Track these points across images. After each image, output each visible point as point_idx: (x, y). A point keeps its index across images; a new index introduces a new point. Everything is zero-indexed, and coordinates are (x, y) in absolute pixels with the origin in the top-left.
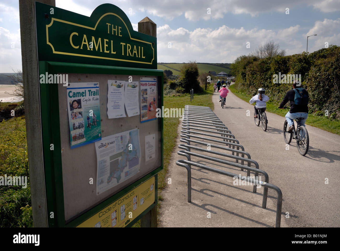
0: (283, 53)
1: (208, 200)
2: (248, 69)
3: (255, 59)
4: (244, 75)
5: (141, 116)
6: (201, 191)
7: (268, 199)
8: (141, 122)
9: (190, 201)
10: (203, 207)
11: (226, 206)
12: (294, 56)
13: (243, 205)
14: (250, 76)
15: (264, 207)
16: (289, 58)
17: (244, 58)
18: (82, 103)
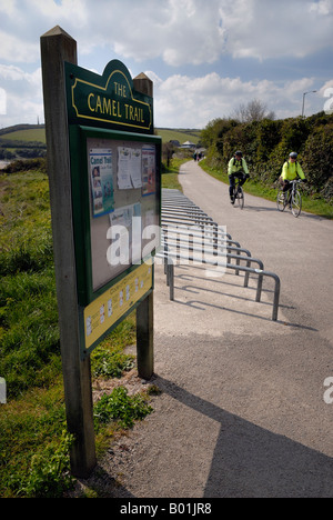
0: (272, 115)
1: (193, 297)
2: (225, 137)
3: (234, 124)
4: (220, 146)
5: (143, 189)
6: (184, 288)
7: (262, 293)
8: (143, 195)
9: (172, 299)
10: (189, 304)
11: (215, 302)
12: (286, 120)
13: (234, 299)
14: (229, 148)
15: (258, 300)
16: (280, 123)
17: (219, 122)
18: (101, 170)
